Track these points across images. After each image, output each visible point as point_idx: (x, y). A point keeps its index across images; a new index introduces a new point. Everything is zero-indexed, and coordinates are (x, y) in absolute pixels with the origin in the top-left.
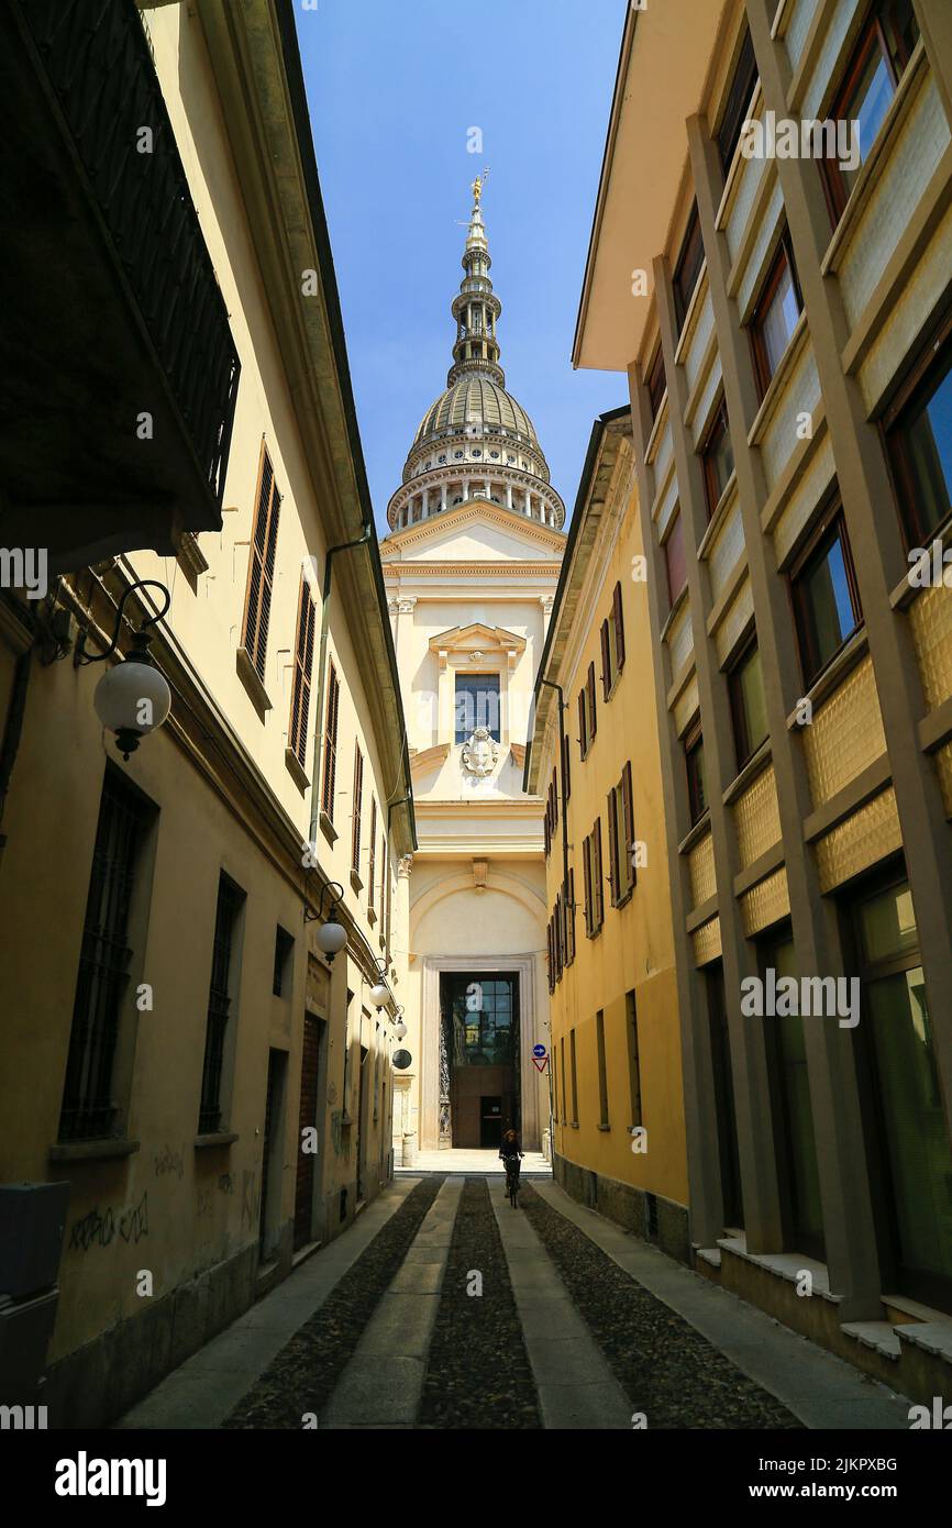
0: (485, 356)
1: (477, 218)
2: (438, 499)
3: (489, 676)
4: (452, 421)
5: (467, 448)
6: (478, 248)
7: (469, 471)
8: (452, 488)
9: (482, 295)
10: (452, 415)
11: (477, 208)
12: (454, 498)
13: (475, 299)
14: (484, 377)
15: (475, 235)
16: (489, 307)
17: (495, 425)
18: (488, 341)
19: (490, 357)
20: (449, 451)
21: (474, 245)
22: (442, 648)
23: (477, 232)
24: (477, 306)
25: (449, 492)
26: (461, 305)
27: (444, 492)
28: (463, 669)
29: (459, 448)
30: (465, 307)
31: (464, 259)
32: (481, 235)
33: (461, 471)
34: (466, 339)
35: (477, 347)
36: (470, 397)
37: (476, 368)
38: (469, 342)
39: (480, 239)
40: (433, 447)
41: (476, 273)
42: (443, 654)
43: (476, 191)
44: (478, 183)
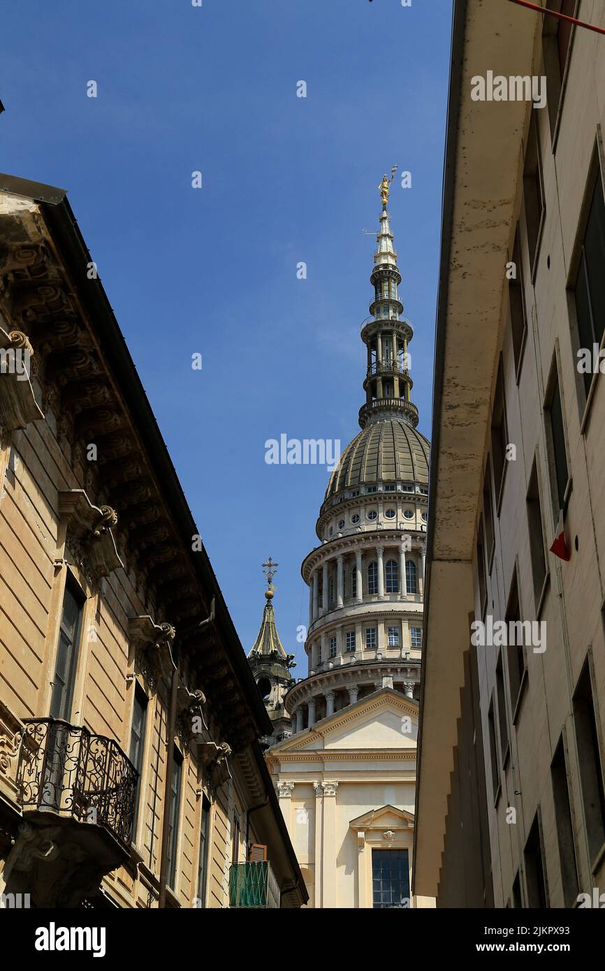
0: (397, 394)
1: (386, 228)
2: (353, 564)
3: (399, 850)
4: (364, 478)
5: (381, 508)
6: (386, 266)
7: (383, 537)
8: (366, 554)
9: (393, 323)
10: (365, 470)
11: (385, 214)
12: (368, 564)
13: (385, 328)
14: (398, 419)
15: (384, 250)
16: (399, 334)
17: (408, 482)
18: (399, 375)
19: (403, 392)
20: (362, 511)
21: (384, 261)
22: (360, 829)
23: (387, 245)
24: (387, 334)
25: (363, 557)
26: (371, 333)
27: (359, 559)
28: (378, 846)
29: (373, 507)
30: (375, 335)
31: (372, 276)
32: (391, 250)
33: (375, 537)
34: (378, 374)
35: (388, 382)
36: (382, 449)
37: (389, 409)
38: (380, 378)
39: (389, 253)
40: (345, 505)
41: (386, 297)
42: (361, 834)
43: (383, 193)
44: (386, 184)
